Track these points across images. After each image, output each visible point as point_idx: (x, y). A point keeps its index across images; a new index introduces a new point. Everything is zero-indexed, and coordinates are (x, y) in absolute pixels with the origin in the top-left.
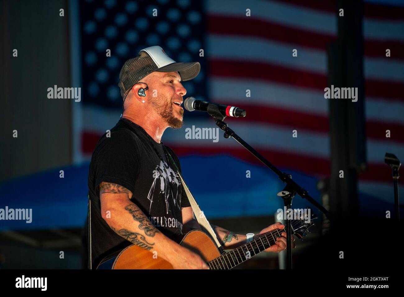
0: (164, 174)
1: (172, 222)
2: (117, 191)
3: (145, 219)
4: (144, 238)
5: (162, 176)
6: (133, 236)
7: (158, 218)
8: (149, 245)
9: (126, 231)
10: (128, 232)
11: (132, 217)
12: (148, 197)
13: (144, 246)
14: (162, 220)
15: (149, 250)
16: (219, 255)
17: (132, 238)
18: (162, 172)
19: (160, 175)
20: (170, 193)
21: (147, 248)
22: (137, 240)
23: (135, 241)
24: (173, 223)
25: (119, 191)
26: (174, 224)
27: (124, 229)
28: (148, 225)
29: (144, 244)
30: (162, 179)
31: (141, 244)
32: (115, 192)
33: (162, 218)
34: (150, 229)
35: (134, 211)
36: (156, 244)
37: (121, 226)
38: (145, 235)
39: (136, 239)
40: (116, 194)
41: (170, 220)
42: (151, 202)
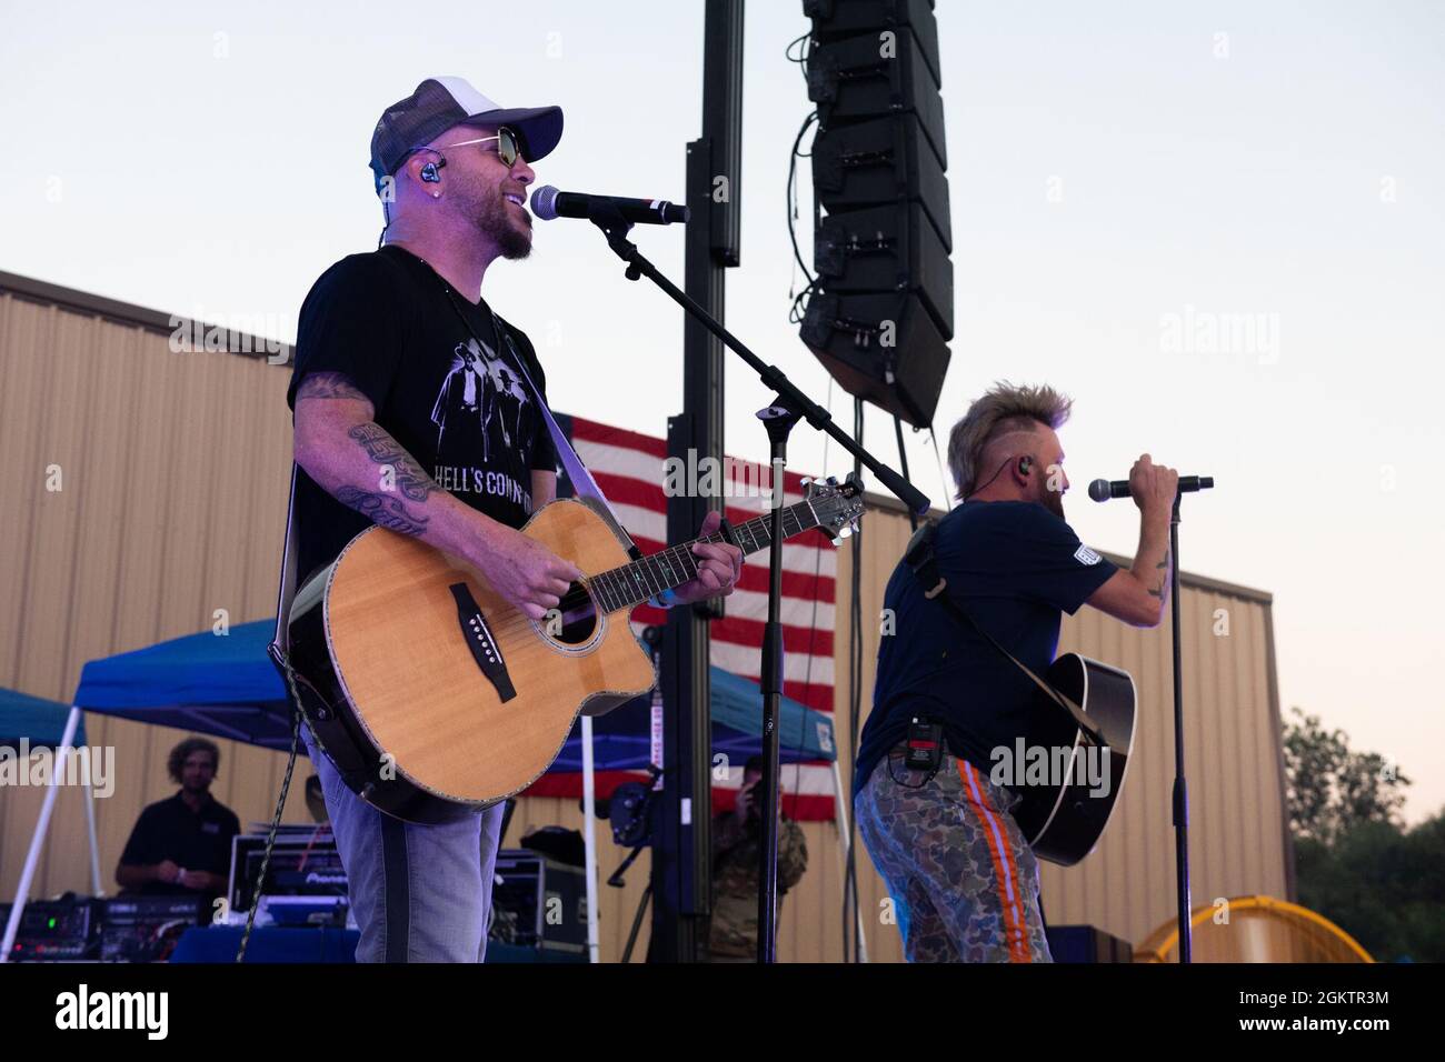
0: (479, 367)
1: (495, 481)
2: (331, 392)
3: (403, 458)
4: (402, 505)
5: (471, 369)
6: (373, 503)
7: (456, 469)
8: (415, 523)
9: (353, 489)
10: (359, 493)
11: (367, 455)
12: (434, 417)
13: (403, 527)
14: (465, 475)
15: (419, 535)
16: (626, 560)
17: (371, 508)
18: (474, 360)
19: (466, 367)
20: (495, 414)
21: (411, 530)
22: (383, 511)
23: (380, 514)
24: (498, 484)
25: (336, 392)
26: (501, 487)
27: (347, 486)
28: (409, 472)
29: (403, 522)
30: (470, 377)
31: (396, 522)
32: (326, 394)
33: (464, 470)
34: (415, 482)
35: (371, 441)
36: (433, 520)
37: (339, 480)
38: (402, 498)
39: (379, 509)
40: (328, 400)
41: (491, 477)
42: (442, 428)
